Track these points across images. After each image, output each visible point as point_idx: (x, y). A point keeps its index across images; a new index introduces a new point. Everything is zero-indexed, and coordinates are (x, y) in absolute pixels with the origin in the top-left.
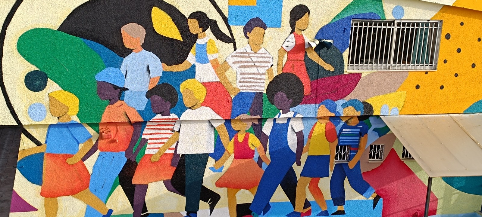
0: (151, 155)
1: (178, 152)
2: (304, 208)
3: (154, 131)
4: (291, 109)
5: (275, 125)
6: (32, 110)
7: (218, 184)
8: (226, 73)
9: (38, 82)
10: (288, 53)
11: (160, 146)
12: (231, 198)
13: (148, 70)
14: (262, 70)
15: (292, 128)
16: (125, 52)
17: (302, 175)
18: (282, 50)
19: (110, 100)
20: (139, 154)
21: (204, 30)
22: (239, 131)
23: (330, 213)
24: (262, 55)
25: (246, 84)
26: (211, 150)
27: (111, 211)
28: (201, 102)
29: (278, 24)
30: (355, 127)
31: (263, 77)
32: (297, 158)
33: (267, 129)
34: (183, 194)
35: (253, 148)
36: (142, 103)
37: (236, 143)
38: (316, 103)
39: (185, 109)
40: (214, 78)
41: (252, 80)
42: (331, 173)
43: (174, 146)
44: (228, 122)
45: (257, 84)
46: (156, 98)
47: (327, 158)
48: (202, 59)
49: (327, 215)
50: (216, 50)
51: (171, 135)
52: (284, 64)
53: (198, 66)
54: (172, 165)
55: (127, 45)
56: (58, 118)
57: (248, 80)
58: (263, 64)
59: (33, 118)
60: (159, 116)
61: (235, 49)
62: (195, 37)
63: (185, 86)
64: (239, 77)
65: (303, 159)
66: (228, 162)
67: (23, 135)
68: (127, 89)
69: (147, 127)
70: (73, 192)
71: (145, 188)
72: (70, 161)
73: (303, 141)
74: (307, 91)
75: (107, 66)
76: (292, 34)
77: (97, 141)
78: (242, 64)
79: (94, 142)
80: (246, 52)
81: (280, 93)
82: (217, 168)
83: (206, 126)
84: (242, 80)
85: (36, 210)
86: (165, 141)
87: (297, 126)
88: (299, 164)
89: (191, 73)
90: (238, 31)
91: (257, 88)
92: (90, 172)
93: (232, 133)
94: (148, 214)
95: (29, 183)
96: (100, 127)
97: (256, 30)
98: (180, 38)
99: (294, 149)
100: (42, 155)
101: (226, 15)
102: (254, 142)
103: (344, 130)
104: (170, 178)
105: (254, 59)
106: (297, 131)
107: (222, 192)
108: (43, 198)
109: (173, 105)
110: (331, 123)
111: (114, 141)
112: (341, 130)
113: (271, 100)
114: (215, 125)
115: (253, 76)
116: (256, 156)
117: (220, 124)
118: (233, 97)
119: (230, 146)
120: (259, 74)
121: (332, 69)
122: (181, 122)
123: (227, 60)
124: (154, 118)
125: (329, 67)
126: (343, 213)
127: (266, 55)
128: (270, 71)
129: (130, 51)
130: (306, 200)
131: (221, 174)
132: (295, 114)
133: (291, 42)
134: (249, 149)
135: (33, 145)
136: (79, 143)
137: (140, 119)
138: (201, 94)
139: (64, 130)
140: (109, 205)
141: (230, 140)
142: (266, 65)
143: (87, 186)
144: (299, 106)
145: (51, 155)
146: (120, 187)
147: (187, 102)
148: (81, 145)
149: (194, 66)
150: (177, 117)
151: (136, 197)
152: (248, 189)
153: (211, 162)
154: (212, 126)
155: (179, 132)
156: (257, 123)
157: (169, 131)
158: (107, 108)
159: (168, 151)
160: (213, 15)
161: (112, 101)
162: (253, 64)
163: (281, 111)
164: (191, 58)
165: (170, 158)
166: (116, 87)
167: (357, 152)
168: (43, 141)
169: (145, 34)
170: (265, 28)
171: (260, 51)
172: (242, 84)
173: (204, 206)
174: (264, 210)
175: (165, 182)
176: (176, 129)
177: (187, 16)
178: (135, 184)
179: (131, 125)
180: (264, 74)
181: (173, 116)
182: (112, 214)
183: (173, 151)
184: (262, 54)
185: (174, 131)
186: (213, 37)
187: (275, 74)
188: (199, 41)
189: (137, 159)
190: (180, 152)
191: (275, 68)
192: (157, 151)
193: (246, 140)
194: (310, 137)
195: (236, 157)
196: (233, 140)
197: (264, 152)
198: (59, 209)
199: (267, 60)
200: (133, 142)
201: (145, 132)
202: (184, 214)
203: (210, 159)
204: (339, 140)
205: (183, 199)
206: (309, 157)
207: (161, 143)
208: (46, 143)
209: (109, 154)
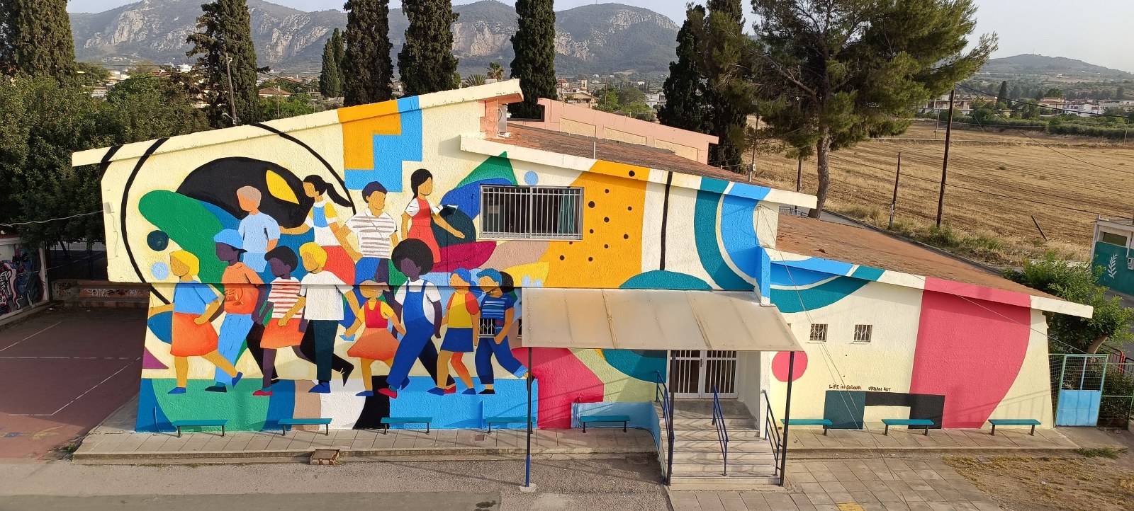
0: (278, 319)
1: (305, 318)
2: (447, 385)
3: (279, 295)
4: (420, 277)
5: (408, 293)
6: (154, 268)
7: (350, 354)
8: (347, 238)
9: (159, 242)
10: (413, 218)
11: (287, 310)
12: (366, 369)
13: (266, 232)
14: (385, 235)
15: (428, 298)
16: (241, 214)
17: (443, 348)
18: (405, 216)
19: (229, 261)
20: (265, 318)
21: (321, 194)
22: (369, 298)
23: (478, 391)
24: (384, 220)
25: (368, 249)
26: (340, 317)
27: (240, 374)
28: (323, 265)
29: (399, 188)
30: (499, 299)
31: (387, 242)
32: (436, 329)
33: (400, 297)
34: (314, 362)
35: (385, 317)
36: (262, 265)
37: (367, 311)
38: (448, 271)
39: (306, 272)
40: (334, 242)
41: (375, 245)
42: (475, 348)
43: (301, 311)
44: (356, 288)
45: (381, 250)
46: (275, 260)
47: (470, 331)
48: (321, 222)
49: (475, 393)
50: (335, 214)
51: (297, 300)
52: (409, 229)
53: (317, 229)
54: (300, 330)
55: (244, 207)
56: (180, 277)
57: (371, 245)
58: (387, 229)
59: (156, 275)
60: (279, 279)
61: (355, 213)
62: (312, 201)
63: (304, 250)
64: (361, 242)
66: (360, 330)
67: (151, 293)
68: (246, 251)
69: (272, 291)
70: (202, 353)
71: (273, 353)
72: (198, 321)
73: (441, 312)
74: (437, 259)
75: (225, 228)
76: (415, 199)
77: (223, 302)
78: (363, 229)
79: (220, 304)
80: (367, 217)
81: (407, 259)
82: (347, 337)
83: (333, 291)
84: (365, 245)
85: (167, 368)
86: (292, 305)
87: (433, 295)
88: (438, 336)
89: (310, 236)
90: (357, 195)
91: (381, 254)
92: (218, 333)
93: (362, 301)
94: (278, 380)
95: (160, 341)
96: (226, 289)
97: (376, 194)
98: (296, 201)
99: (431, 319)
100: (169, 315)
101: (343, 179)
102: (386, 311)
103: (486, 302)
104: (299, 344)
105: (376, 224)
106: (433, 301)
107: (355, 361)
108: (174, 356)
109: (293, 268)
110: (471, 294)
111: (239, 303)
112: (483, 302)
113: (398, 267)
114: (344, 291)
115: (376, 241)
116: (390, 326)
117: (348, 290)
118: (356, 262)
119: (360, 314)
120: (382, 239)
121: (463, 237)
122: (307, 286)
123: (347, 224)
124: (274, 281)
125: (458, 234)
126: (492, 392)
127: (388, 220)
128: (394, 236)
129: (246, 213)
130: (449, 376)
131: (352, 343)
132: (426, 282)
133: (415, 208)
134: (382, 318)
135: (162, 303)
136: (205, 304)
137: (260, 281)
138: (322, 258)
139: (191, 290)
140: (239, 368)
141: (360, 308)
142: (390, 230)
143: (214, 347)
144: (429, 274)
145: (179, 314)
146: (248, 349)
147: (307, 266)
148: (208, 306)
149: (312, 230)
150: (298, 281)
151: (265, 361)
152: (383, 361)
153: (341, 330)
154: (339, 292)
155: (305, 296)
156: (388, 290)
157: (296, 296)
158: (227, 269)
159: (295, 316)
160: (328, 178)
161: (231, 263)
162: (375, 229)
163: (409, 279)
164: (309, 221)
165: (298, 323)
166: (234, 249)
167: (503, 327)
168: (171, 300)
169: (261, 196)
170: (385, 192)
171: (382, 216)
172: (365, 249)
173: (336, 376)
174: (402, 384)
175: (294, 348)
176: (302, 293)
177: (302, 180)
178: (263, 349)
179: (256, 287)
180: (388, 239)
181: (294, 279)
182: (242, 377)
183: (300, 316)
184: (384, 218)
185: (300, 296)
186: (331, 201)
187: (400, 240)
188: (316, 205)
189: (264, 323)
190: (308, 317)
191: (399, 233)
192: (283, 315)
193: (378, 308)
194: (448, 308)
195: (368, 326)
196: (363, 307)
197: (398, 321)
198: (189, 369)
199: (391, 225)
200: (259, 305)
201: (271, 295)
202: (316, 382)
203: (340, 326)
204: (481, 313)
205: (314, 367)
206: (449, 329)
207: (288, 307)
208: (174, 302)
209: (236, 317)
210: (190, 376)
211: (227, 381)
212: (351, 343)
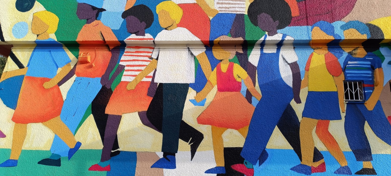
0: (127, 83)
1: (156, 81)
2: (315, 160)
3: (132, 58)
4: (279, 31)
6: (16, 28)
7: (201, 121)
9: (27, 4)
11: (137, 73)
15: (284, 59)
17: (304, 114)
19: (87, 20)
20: (115, 82)
22: (221, 60)
23: (353, 171)
25: (224, 6)
27: (79, 144)
28: (178, 22)
32: (294, 93)
33: (254, 59)
34: (159, 130)
35: (239, 80)
36: (118, 23)
37: (219, 73)
41: (231, 2)
42: (343, 115)
43: (151, 74)
45: (237, 6)
46: (132, 18)
49: (351, 174)
51: (149, 63)
54: (149, 94)
56: (38, 35)
57: (227, 2)
60: (133, 37)
63: (160, 8)
65: (303, 95)
66: (212, 94)
67: (9, 59)
68: (105, 10)
69: (125, 54)
70: (43, 119)
71: (118, 119)
72: (47, 85)
73: (299, 73)
74: (295, 12)
77: (76, 65)
79: (72, 67)
81: (264, 14)
82: (198, 102)
83: (185, 53)
84: (221, 2)
86: (143, 68)
87: (290, 56)
88: (298, 101)
91: (237, 9)
92: (64, 97)
93: (215, 63)
94: (119, 152)
96: (80, 52)
99: (289, 82)
102: (240, 73)
103: (349, 62)
104: (146, 109)
106: (290, 62)
107: (205, 130)
108: (14, 123)
109: (148, 25)
110: (331, 54)
112: (346, 63)
113: (255, 22)
114: (196, 53)
116: (244, 89)
117: (201, 52)
118: (211, 18)
119: (212, 77)
124: (128, 38)
130: (316, 149)
132: (284, 36)
136: (57, 67)
138: (178, 15)
139: (47, 53)
140: (78, 137)
141: (212, 70)
143: (58, 113)
145: (31, 78)
146: (91, 116)
147: (162, 22)
148: (60, 69)
150: (152, 37)
151: (108, 130)
152: (236, 129)
153: (191, 94)
154: (192, 54)
155: (157, 59)
156: (241, 51)
158: (83, 27)
159: (145, 79)
161: (89, 21)
163: (267, 33)
165: (147, 87)
166: (94, 8)
167: (373, 89)
168: (25, 64)
173: (184, 147)
175: (140, 114)
176: (154, 56)
178: (108, 115)
179: (110, 51)
181: (148, 36)
182: (80, 148)
183: (150, 80)
185: (151, 58)
189: (113, 87)
190: (158, 80)
192: (133, 78)
194: (307, 69)
195: (220, 90)
196: (215, 70)
197: (253, 85)
198: (27, 137)
200: (110, 68)
201: (123, 58)
202: (161, 155)
203: (190, 89)
204: (345, 74)
205: (159, 136)
206: (310, 93)
207: (138, 70)
208: (28, 66)
209: (85, 80)
210: (26, 146)
211: (63, 152)
212: (201, 109)
